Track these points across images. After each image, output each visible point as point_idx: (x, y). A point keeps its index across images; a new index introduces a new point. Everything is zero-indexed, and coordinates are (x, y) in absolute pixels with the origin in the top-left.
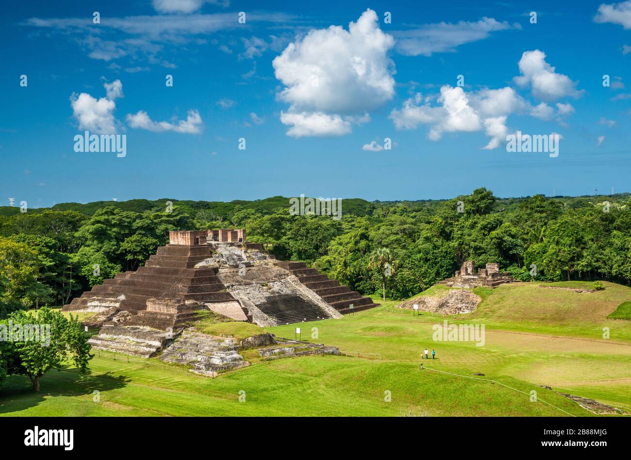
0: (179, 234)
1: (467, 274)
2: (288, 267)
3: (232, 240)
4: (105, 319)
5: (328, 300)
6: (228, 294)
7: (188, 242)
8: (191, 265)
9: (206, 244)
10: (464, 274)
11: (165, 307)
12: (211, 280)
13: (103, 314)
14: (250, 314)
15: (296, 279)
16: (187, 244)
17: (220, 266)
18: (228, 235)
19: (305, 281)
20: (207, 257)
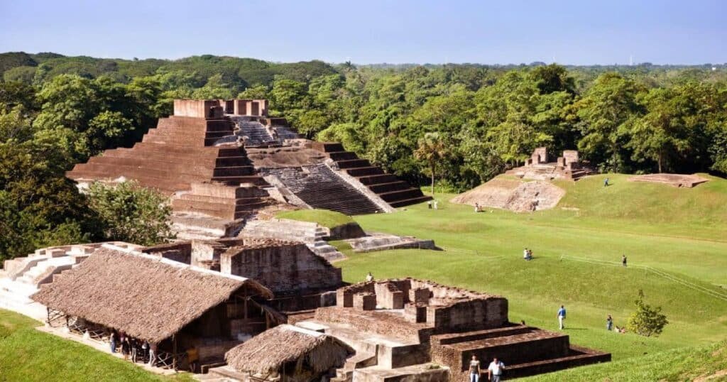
0: (189, 104)
1: (540, 162)
2: (324, 149)
3: (252, 113)
5: (375, 190)
7: (202, 114)
8: (209, 142)
9: (223, 117)
10: (537, 162)
12: (238, 162)
15: (335, 163)
16: (202, 117)
17: (244, 145)
18: (247, 106)
19: (346, 167)
20: (226, 134)
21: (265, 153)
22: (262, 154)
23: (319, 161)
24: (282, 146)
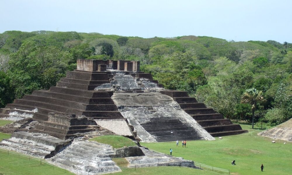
0: (84, 62)
3: (128, 69)
4: (20, 126)
5: (202, 124)
6: (119, 114)
7: (91, 69)
8: (91, 88)
9: (106, 71)
11: (62, 120)
12: (106, 101)
13: (19, 122)
14: (135, 131)
15: (178, 105)
16: (90, 71)
17: (115, 90)
18: (125, 64)
19: (185, 108)
20: (105, 82)
21: (128, 96)
22: (127, 97)
23: (167, 103)
24: (143, 92)
